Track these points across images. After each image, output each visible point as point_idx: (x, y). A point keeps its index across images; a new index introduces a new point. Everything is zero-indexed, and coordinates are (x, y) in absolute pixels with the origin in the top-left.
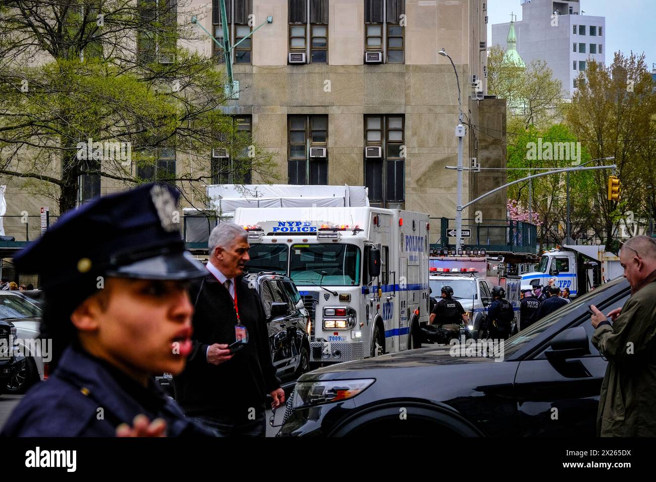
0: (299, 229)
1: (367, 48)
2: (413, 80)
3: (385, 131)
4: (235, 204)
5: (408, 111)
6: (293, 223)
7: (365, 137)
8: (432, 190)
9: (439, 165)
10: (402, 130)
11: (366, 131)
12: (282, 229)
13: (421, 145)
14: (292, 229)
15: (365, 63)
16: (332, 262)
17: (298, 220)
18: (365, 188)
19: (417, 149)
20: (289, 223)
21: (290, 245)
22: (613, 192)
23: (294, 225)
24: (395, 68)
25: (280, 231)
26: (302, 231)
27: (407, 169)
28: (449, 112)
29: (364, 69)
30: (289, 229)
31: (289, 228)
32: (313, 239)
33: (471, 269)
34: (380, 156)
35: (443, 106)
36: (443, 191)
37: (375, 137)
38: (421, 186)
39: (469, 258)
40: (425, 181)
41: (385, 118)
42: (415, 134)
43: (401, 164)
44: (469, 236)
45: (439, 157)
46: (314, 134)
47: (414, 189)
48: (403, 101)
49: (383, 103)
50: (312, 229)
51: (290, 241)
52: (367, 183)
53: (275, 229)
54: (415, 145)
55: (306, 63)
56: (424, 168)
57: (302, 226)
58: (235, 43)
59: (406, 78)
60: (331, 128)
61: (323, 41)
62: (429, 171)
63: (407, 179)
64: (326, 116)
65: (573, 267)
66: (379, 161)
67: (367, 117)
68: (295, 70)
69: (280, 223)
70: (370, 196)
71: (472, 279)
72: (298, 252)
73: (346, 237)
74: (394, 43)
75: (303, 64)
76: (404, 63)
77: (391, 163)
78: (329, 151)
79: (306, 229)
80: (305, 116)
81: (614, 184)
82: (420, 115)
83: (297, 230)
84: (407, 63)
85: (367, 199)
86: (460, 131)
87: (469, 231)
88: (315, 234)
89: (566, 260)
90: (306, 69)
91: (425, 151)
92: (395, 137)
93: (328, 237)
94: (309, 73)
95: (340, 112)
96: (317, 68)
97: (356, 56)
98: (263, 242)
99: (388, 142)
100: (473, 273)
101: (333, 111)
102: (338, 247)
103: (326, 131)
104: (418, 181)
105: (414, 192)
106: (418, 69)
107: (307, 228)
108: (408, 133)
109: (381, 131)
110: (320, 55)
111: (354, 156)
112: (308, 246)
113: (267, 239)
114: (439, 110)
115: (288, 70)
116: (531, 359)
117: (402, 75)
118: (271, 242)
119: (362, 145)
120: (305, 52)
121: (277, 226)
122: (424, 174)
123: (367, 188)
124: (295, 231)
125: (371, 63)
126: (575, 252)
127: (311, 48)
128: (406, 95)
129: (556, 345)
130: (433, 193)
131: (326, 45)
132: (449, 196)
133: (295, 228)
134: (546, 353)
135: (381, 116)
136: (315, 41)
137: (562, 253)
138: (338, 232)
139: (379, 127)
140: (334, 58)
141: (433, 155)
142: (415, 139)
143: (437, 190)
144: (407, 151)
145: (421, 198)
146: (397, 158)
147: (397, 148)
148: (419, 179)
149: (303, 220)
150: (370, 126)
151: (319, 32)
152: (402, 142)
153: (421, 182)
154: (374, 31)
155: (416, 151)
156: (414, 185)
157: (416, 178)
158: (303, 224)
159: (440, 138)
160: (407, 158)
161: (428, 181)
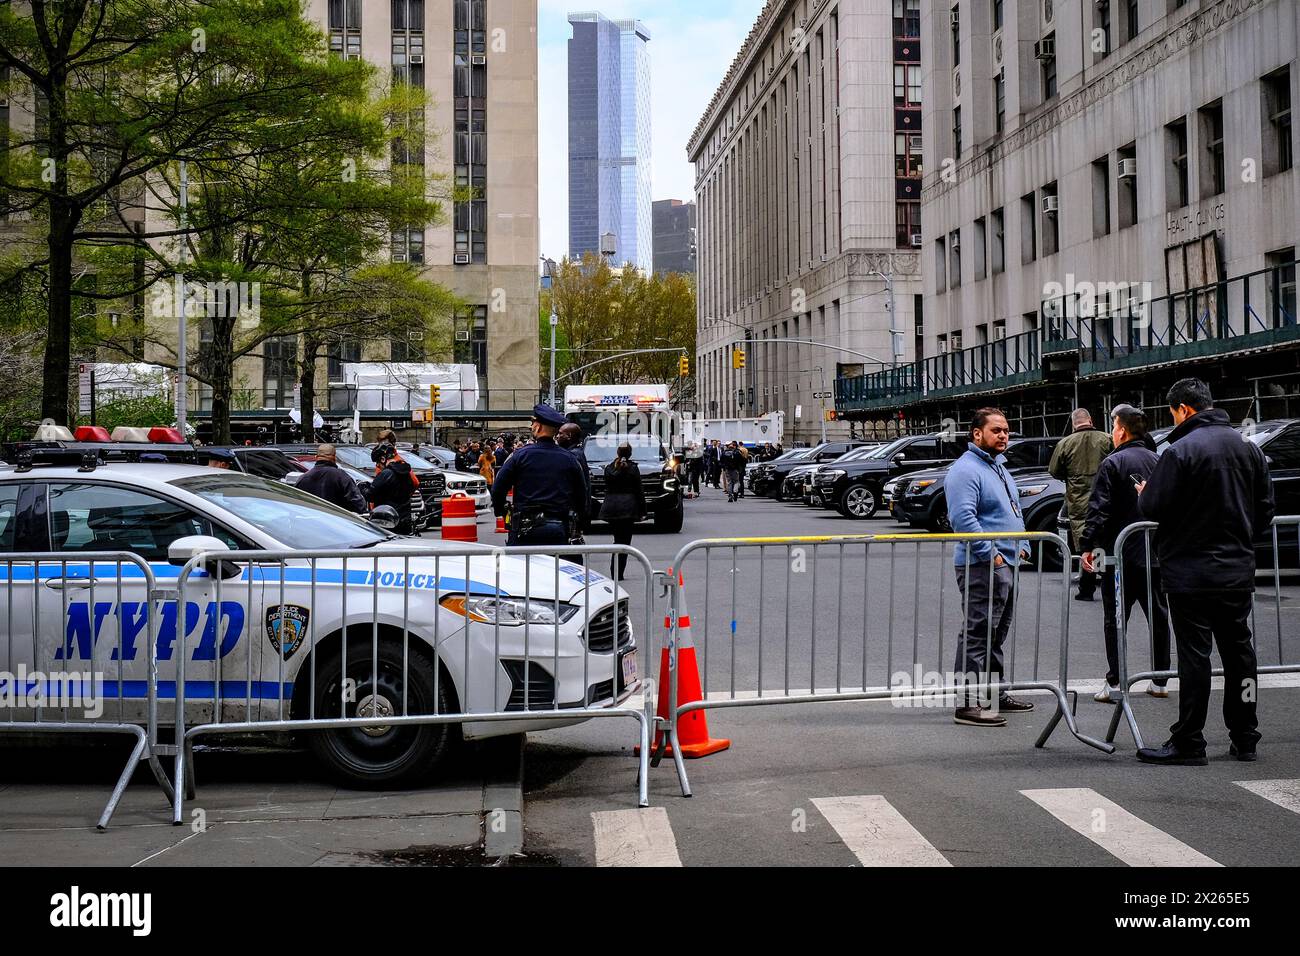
0: (620, 401)
1: (456, 252)
2: (493, 277)
3: (471, 319)
5: (490, 303)
6: (615, 396)
7: (455, 323)
8: (510, 367)
9: (515, 346)
10: (485, 318)
11: (455, 319)
12: (607, 401)
13: (501, 330)
14: (614, 401)
15: (455, 263)
17: (618, 394)
18: (474, 366)
19: (497, 333)
20: (612, 397)
21: (616, 413)
22: (684, 368)
23: (616, 398)
24: (479, 267)
25: (605, 403)
26: (622, 403)
27: (489, 349)
28: (524, 304)
29: (454, 268)
32: (633, 408)
34: (467, 339)
35: (518, 299)
36: (518, 367)
37: (462, 323)
38: (501, 363)
40: (504, 360)
41: (471, 308)
42: (495, 321)
43: (484, 346)
44: (561, 404)
45: (516, 340)
47: (495, 366)
48: (486, 294)
49: (470, 296)
50: (630, 401)
51: (616, 410)
54: (496, 330)
55: (406, 263)
56: (503, 349)
57: (622, 399)
59: (489, 275)
61: (420, 245)
62: (507, 351)
63: (489, 358)
66: (466, 343)
67: (456, 307)
69: (605, 397)
72: (623, 418)
74: (478, 247)
75: (403, 264)
76: (486, 264)
77: (475, 345)
78: (426, 335)
79: (625, 401)
81: (684, 363)
83: (618, 402)
84: (489, 263)
85: (476, 375)
86: (553, 320)
87: (561, 400)
88: (635, 405)
91: (504, 334)
92: (479, 323)
93: (646, 407)
96: (416, 267)
97: (447, 258)
98: (595, 411)
99: (473, 328)
104: (498, 360)
105: (495, 369)
106: (497, 268)
108: (489, 321)
110: (418, 256)
111: (446, 339)
113: (599, 409)
114: (514, 302)
117: (485, 273)
118: (602, 411)
119: (452, 331)
120: (405, 254)
121: (603, 399)
122: (504, 354)
125: (460, 264)
127: (410, 251)
128: (488, 291)
130: (511, 369)
131: (422, 248)
132: (523, 371)
135: (467, 307)
136: (413, 245)
139: (466, 316)
140: (430, 259)
141: (511, 338)
142: (496, 324)
143: (514, 367)
144: (489, 335)
145: (501, 373)
146: (481, 341)
147: (481, 333)
148: (500, 358)
149: (623, 395)
150: (459, 315)
151: (417, 238)
152: (485, 327)
153: (501, 360)
154: (462, 238)
155: (497, 335)
156: (495, 363)
157: (497, 357)
158: (623, 397)
159: (516, 324)
160: (489, 341)
161: (507, 359)
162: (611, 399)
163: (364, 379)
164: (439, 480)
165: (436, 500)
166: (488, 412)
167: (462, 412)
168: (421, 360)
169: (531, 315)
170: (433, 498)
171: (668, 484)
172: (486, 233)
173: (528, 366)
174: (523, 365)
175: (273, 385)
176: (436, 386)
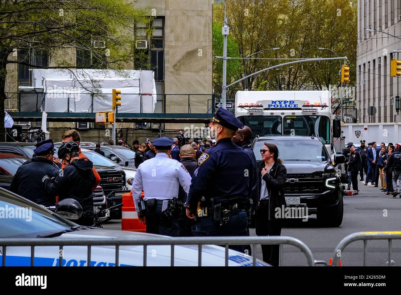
0: (286, 105)
5: (167, 14)
6: (282, 101)
7: (135, 33)
8: (185, 73)
9: (192, 54)
10: (162, 28)
11: (136, 29)
12: (274, 106)
13: (177, 39)
14: (281, 105)
17: (285, 99)
19: (174, 42)
20: (279, 101)
21: (283, 116)
22: (345, 76)
23: (283, 103)
25: (272, 107)
26: (288, 107)
27: (166, 57)
30: (279, 106)
31: (279, 105)
32: (298, 113)
34: (146, 47)
35: (193, 11)
36: (193, 74)
37: (142, 33)
38: (177, 70)
40: (180, 67)
42: (172, 31)
43: (162, 54)
44: (231, 108)
45: (190, 49)
47: (171, 72)
48: (164, 7)
49: (148, 8)
50: (295, 105)
51: (283, 114)
53: (269, 106)
54: (173, 39)
56: (178, 57)
57: (288, 104)
62: (183, 59)
69: (273, 102)
72: (289, 121)
77: (154, 53)
79: (291, 106)
81: (346, 71)
82: (176, 17)
83: (284, 106)
86: (226, 31)
87: (231, 104)
91: (180, 44)
92: (157, 33)
93: (310, 111)
98: (264, 115)
99: (152, 37)
104: (174, 67)
105: (172, 75)
107: (292, 105)
108: (167, 30)
109: (146, 28)
112: (296, 117)
113: (267, 113)
114: (190, 14)
118: (270, 115)
119: (133, 39)
121: (271, 103)
122: (179, 62)
123: (154, 72)
124: (283, 107)
128: (166, 2)
130: (186, 75)
132: (197, 78)
133: (283, 105)
138: (315, 108)
139: (145, 26)
141: (186, 47)
142: (173, 35)
143: (189, 73)
144: (167, 44)
145: (177, 79)
146: (160, 49)
147: (159, 42)
148: (175, 65)
149: (288, 100)
150: (139, 25)
152: (163, 37)
153: (177, 67)
155: (173, 44)
156: (172, 70)
157: (173, 64)
158: (289, 102)
159: (191, 35)
160: (166, 49)
161: (182, 66)
162: (278, 103)
163: (52, 84)
164: (120, 176)
165: (117, 194)
166: (165, 114)
167: (141, 114)
168: (104, 67)
169: (205, 26)
170: (114, 193)
171: (330, 183)
173: (202, 73)
174: (197, 72)
176: (118, 90)
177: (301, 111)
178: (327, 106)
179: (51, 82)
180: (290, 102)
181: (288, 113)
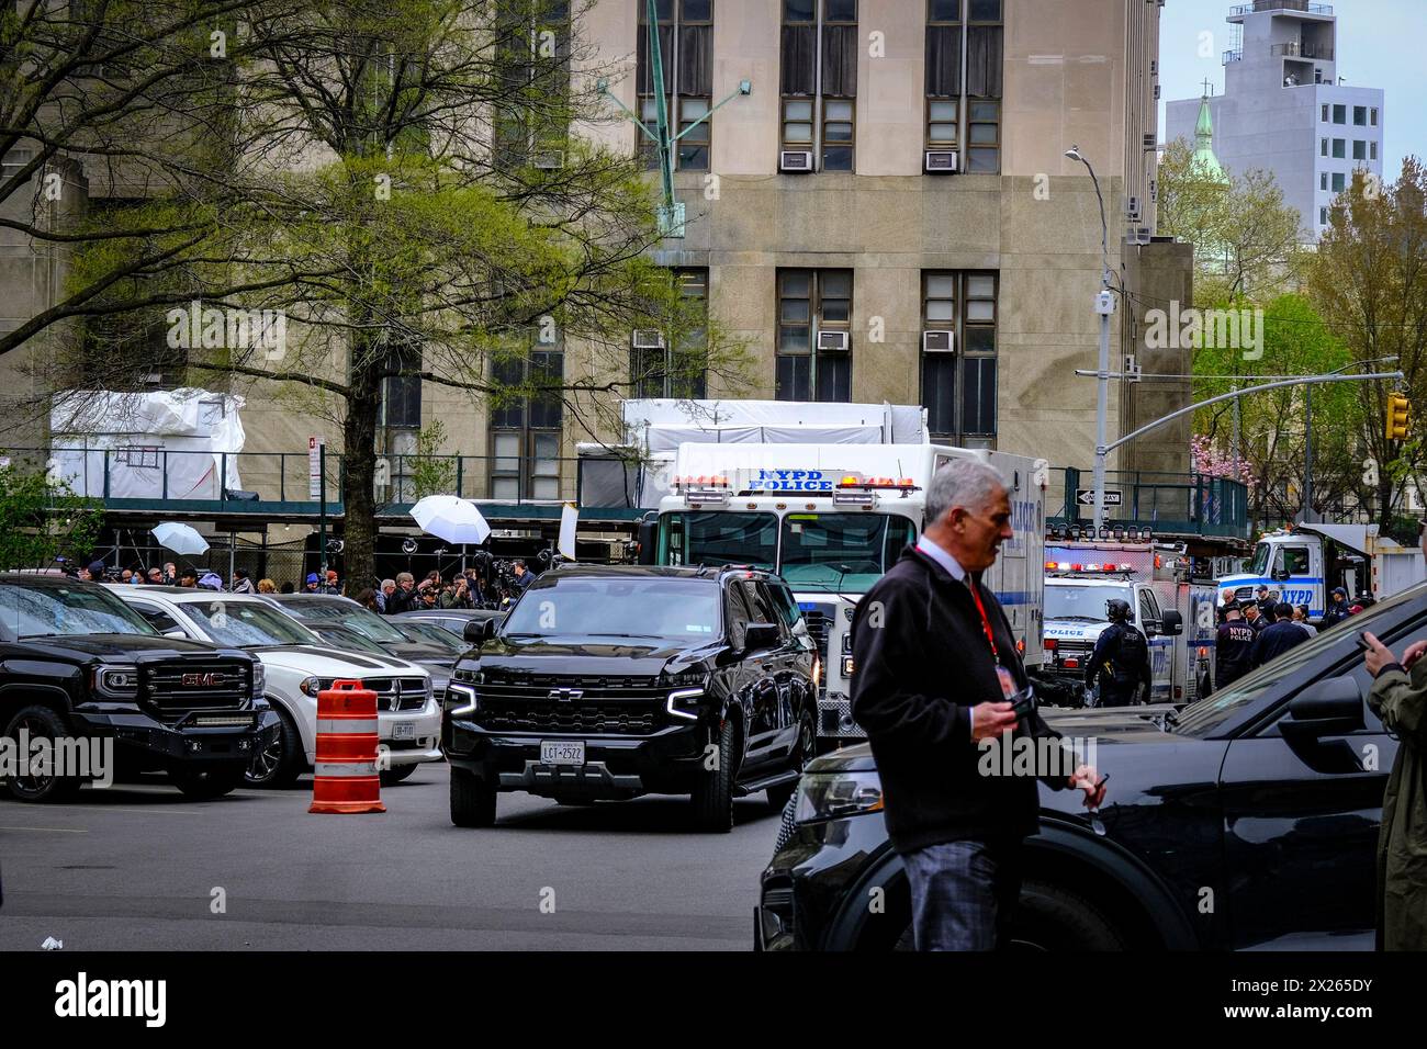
0: (799, 484)
1: (929, 145)
2: (1015, 205)
3: (961, 302)
4: (675, 436)
5: (1005, 264)
6: (787, 473)
7: (924, 311)
8: (1050, 416)
9: (1063, 368)
10: (994, 301)
11: (925, 302)
12: (767, 483)
13: (1030, 329)
14: (785, 484)
15: (925, 172)
16: (863, 548)
17: (797, 468)
18: (921, 410)
19: (1021, 337)
20: (780, 473)
21: (781, 514)
22: (1396, 423)
23: (790, 477)
24: (984, 182)
26: (804, 489)
27: (1002, 375)
28: (1084, 267)
29: (923, 183)
30: (781, 485)
31: (779, 482)
32: (824, 505)
33: (1124, 567)
34: (951, 349)
35: (1072, 255)
36: (1069, 417)
37: (940, 313)
38: (1028, 407)
39: (1120, 546)
40: (1036, 399)
41: (962, 276)
42: (1017, 308)
43: (991, 366)
44: (1119, 503)
45: (1064, 353)
46: (826, 305)
47: (1014, 412)
48: (997, 246)
49: (958, 249)
50: (823, 484)
51: (781, 507)
52: (926, 400)
53: (753, 484)
54: (1018, 327)
55: (813, 171)
56: (1032, 374)
57: (804, 479)
58: (679, 131)
59: (1003, 202)
60: (859, 294)
61: (846, 129)
62: (1044, 379)
63: (1002, 394)
64: (849, 272)
65: (1316, 566)
66: (948, 359)
67: (927, 274)
68: (793, 184)
69: (763, 473)
70: (931, 425)
71: (1126, 584)
72: (796, 528)
73: (888, 501)
74: (981, 135)
75: (806, 172)
76: (999, 173)
77: (971, 363)
78: (854, 338)
79: (812, 486)
80: (809, 271)
81: (1398, 409)
82: (1029, 272)
83: (795, 486)
84: (1005, 172)
85: (926, 430)
86: (1105, 304)
87: (1119, 493)
88: (829, 494)
89: (1304, 553)
90: (814, 181)
91: (1036, 340)
92: (978, 313)
93: (854, 501)
94: (818, 190)
95: (876, 264)
96: (834, 180)
97: (908, 159)
98: (730, 509)
99: (965, 322)
100: (1127, 573)
101: (864, 263)
102: (871, 520)
103: (850, 300)
104: (1021, 398)
105: (1015, 419)
106: (1026, 184)
107: (815, 483)
108: (1005, 306)
109: (952, 301)
110: (840, 155)
111: (902, 348)
112: (815, 518)
113: (739, 504)
114: (1064, 263)
115: (779, 183)
116: (1252, 736)
117: (994, 195)
118: (745, 509)
119: (917, 328)
120: (811, 149)
121: (757, 478)
122: (1035, 385)
123: (926, 410)
124: (792, 488)
125: (936, 172)
126: (1322, 536)
127: (823, 142)
128: (1002, 234)
129: (1298, 711)
130: (1051, 420)
131: (851, 137)
132: (1081, 427)
133: (792, 484)
134: (1280, 725)
135: (953, 273)
136: (831, 129)
137: (1295, 538)
138: (873, 491)
139: (949, 293)
140: (867, 161)
141: (1053, 348)
142: (1018, 317)
143: (1060, 416)
144: (1003, 339)
145: (1028, 429)
146: (988, 353)
147: (983, 336)
148: (1025, 394)
149: (807, 468)
150: (934, 293)
151: (838, 112)
152: (993, 323)
153: (1028, 401)
154: (944, 112)
155: (1020, 340)
156: (1016, 406)
157: (1019, 392)
158: (807, 475)
159: (1065, 316)
160: (1002, 353)
161: (1042, 398)
162: (776, 477)
163: (666, 440)
172: (1000, 100)
173: (1093, 416)
174: (1080, 412)
175: (509, 447)
177: (829, 500)
178: (916, 488)
179: (663, 435)
180: (811, 474)
181: (797, 504)
